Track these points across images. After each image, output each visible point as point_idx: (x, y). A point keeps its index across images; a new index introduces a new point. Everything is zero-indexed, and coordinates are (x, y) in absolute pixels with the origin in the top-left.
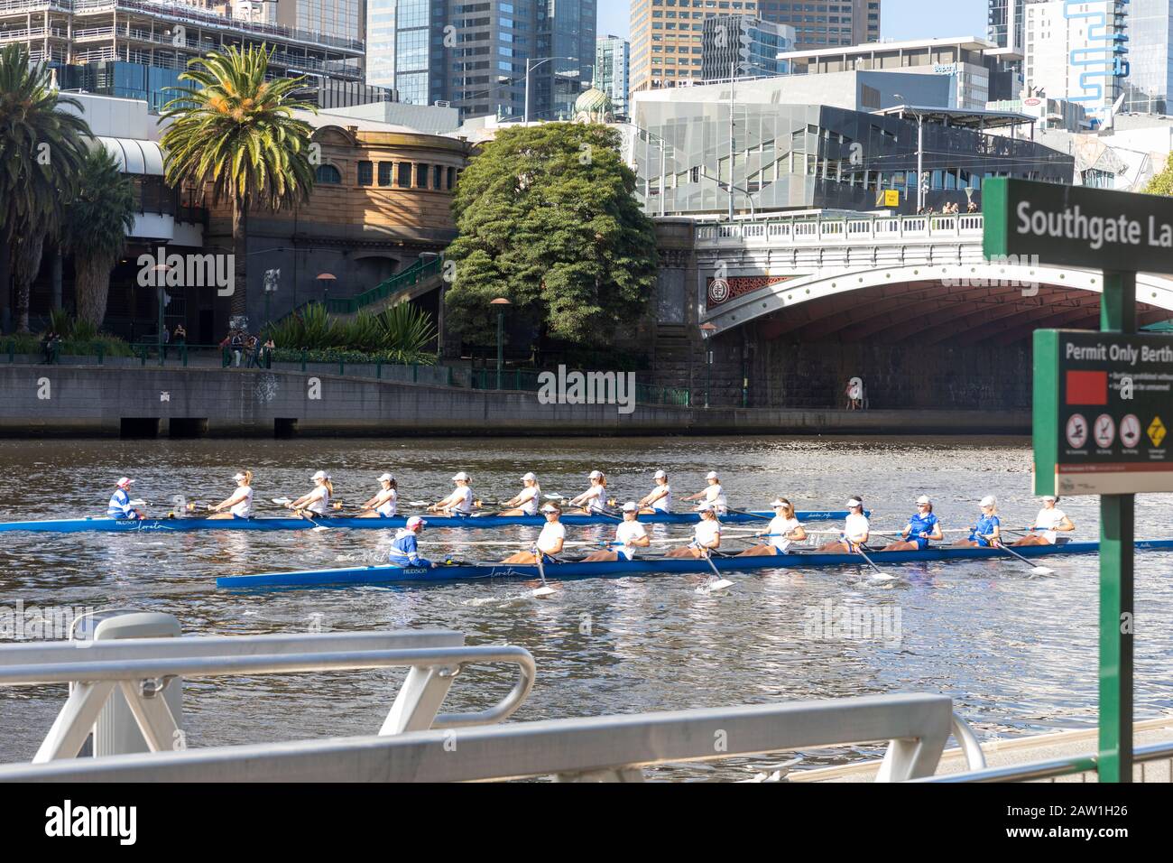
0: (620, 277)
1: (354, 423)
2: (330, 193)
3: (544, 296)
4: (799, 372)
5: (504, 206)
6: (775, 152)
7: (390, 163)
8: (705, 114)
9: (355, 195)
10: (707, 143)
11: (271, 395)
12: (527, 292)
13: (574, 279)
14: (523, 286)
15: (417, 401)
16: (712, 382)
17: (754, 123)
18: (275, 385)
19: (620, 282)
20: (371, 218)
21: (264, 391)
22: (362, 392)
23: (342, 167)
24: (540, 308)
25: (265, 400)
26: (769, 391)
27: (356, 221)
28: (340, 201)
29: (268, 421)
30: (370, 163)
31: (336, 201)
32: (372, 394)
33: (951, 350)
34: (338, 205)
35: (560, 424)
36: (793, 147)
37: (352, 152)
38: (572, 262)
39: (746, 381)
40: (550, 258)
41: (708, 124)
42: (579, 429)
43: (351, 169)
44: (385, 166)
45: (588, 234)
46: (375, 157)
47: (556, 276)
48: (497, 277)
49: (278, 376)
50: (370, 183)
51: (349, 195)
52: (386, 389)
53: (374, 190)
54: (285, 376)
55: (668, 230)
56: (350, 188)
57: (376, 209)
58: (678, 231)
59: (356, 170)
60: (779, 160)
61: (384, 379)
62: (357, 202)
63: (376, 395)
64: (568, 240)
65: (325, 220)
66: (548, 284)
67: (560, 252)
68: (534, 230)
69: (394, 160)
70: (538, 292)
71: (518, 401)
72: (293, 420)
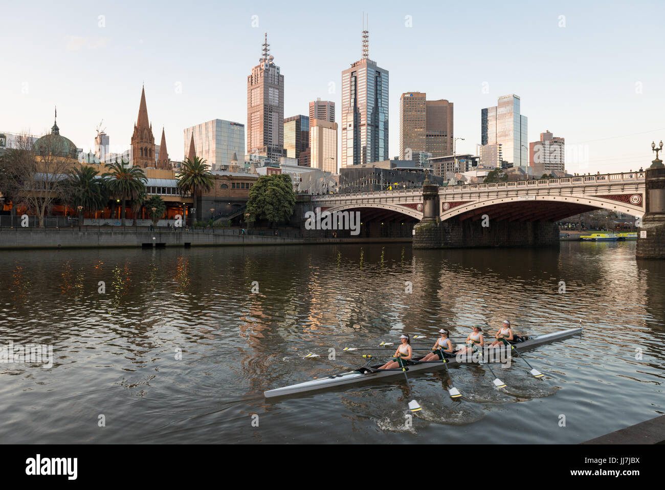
1: (206, 244)
2: (225, 190)
6: (366, 178)
8: (352, 171)
10: (353, 177)
17: (362, 173)
21: (181, 237)
22: (209, 236)
23: (228, 184)
27: (232, 196)
28: (228, 192)
29: (183, 243)
32: (211, 236)
35: (264, 243)
37: (230, 181)
44: (238, 184)
46: (236, 182)
50: (234, 187)
52: (215, 235)
53: (236, 189)
55: (305, 197)
56: (230, 189)
57: (236, 194)
58: (308, 197)
59: (231, 185)
61: (216, 233)
62: (231, 192)
63: (213, 237)
65: (223, 196)
69: (240, 183)
71: (252, 238)
72: (190, 243)
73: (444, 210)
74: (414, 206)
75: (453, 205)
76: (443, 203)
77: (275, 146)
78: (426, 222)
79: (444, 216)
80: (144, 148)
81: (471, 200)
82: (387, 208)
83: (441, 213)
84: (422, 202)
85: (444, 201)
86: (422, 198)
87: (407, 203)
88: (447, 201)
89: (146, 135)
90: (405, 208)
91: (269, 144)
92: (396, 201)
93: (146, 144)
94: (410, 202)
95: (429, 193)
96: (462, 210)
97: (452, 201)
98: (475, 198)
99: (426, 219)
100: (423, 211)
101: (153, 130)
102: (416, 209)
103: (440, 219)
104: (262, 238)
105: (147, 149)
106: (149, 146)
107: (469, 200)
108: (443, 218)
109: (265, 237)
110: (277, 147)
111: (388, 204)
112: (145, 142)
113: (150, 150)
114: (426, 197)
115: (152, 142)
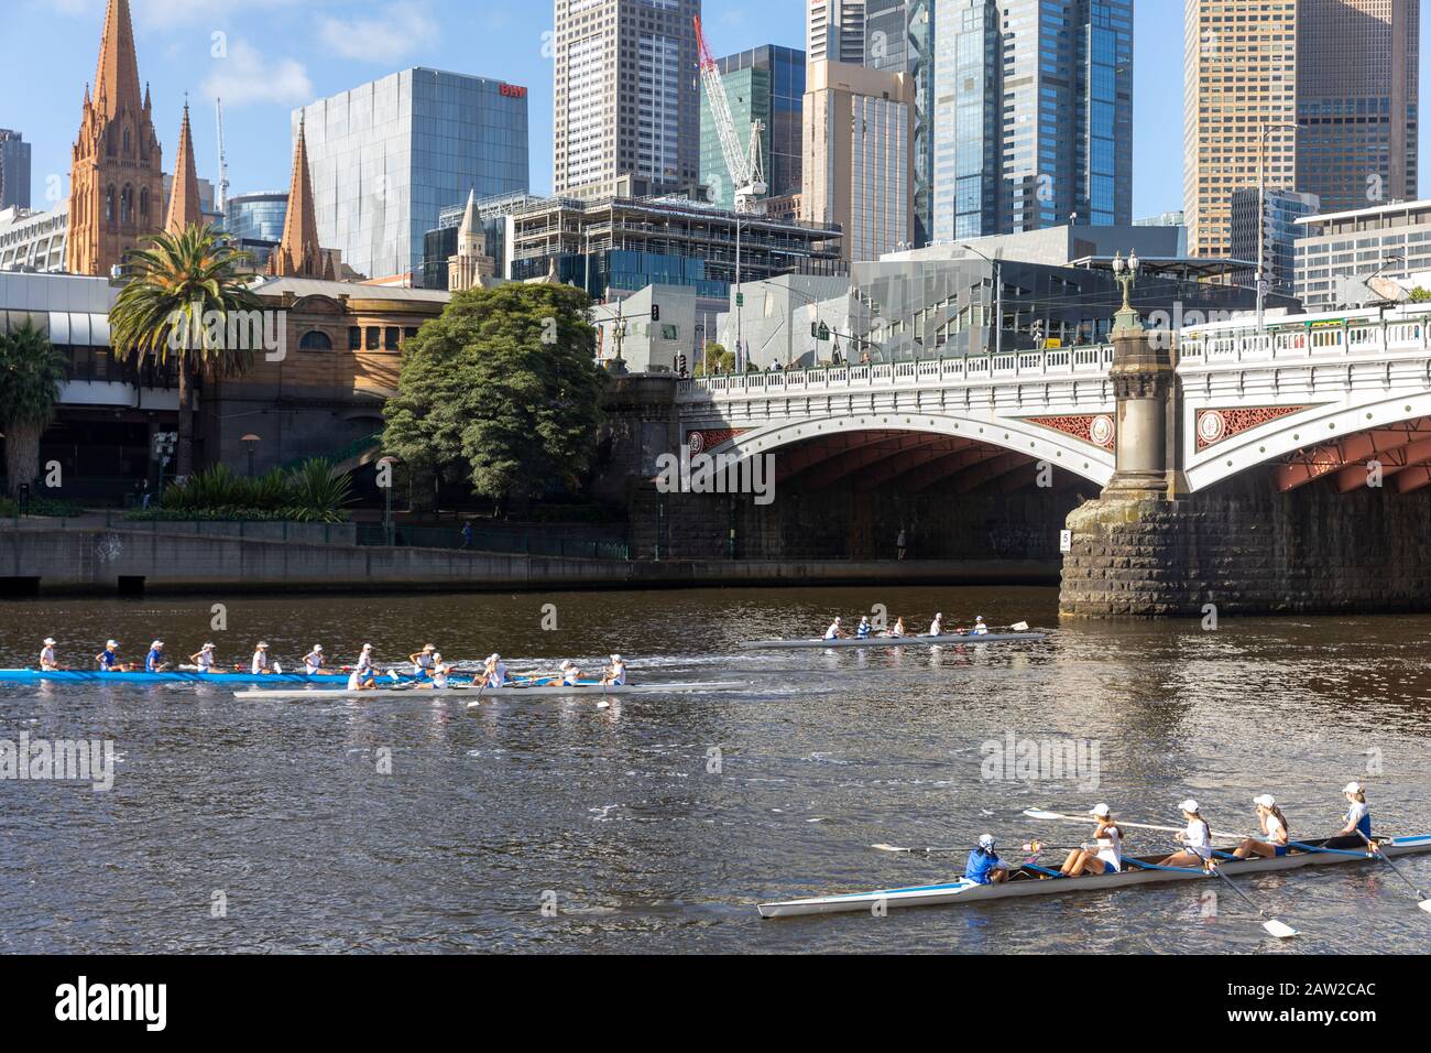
0: (545, 429)
1: (210, 580)
2: (319, 358)
3: (463, 453)
4: (801, 523)
5: (428, 366)
6: (958, 304)
7: (378, 328)
8: (903, 273)
9: (346, 359)
10: (904, 298)
11: (114, 554)
12: (450, 450)
13: (489, 434)
14: (444, 443)
15: (286, 558)
16: (693, 534)
17: (940, 280)
18: (119, 545)
19: (545, 433)
20: (362, 383)
21: (106, 550)
22: (221, 550)
23: (332, 333)
24: (463, 465)
25: (107, 559)
26: (764, 542)
27: (347, 383)
28: (331, 365)
29: (112, 577)
30: (359, 328)
31: (326, 365)
32: (232, 553)
33: (990, 498)
34: (327, 369)
35: (456, 579)
36: (973, 300)
37: (342, 319)
38: (489, 419)
39: (733, 532)
40: (467, 414)
41: (905, 282)
42: (479, 583)
43: (341, 335)
44: (373, 331)
45: (505, 391)
46: (363, 323)
47: (473, 432)
48: (418, 436)
49: (122, 537)
50: (358, 346)
51: (339, 359)
52: (246, 547)
53: (362, 354)
54: (131, 535)
55: (650, 384)
56: (340, 353)
57: (365, 373)
58: (659, 385)
59: (346, 335)
60: (961, 313)
61: (250, 536)
62: (346, 365)
63: (238, 553)
64: (483, 397)
65: (313, 383)
66: (465, 442)
67: (476, 408)
68: (450, 389)
69: (381, 325)
70: (460, 449)
71: (407, 557)
72: (143, 578)
73: (1201, 445)
74: (1077, 426)
75: (1238, 420)
76: (1199, 413)
77: (662, 176)
78: (1121, 497)
79: (1203, 470)
80: (120, 188)
81: (1315, 398)
82: (969, 431)
83: (1190, 458)
84: (1111, 407)
85: (1201, 404)
86: (1110, 386)
87: (1050, 411)
88: (1214, 403)
89: (127, 135)
90: (1044, 432)
91: (641, 167)
92: (1007, 403)
93: (130, 172)
94: (1062, 407)
95: (1137, 367)
96: (1275, 441)
97: (1233, 401)
98: (1330, 391)
99: (1123, 483)
100: (1113, 446)
101: (155, 117)
102: (1087, 437)
103: (1181, 481)
104: (450, 556)
105: (131, 191)
106: (139, 182)
107: (1304, 399)
108: (1198, 480)
109: (461, 556)
110: (674, 178)
111: (972, 414)
112: (124, 164)
113: (145, 196)
114: (1124, 386)
115: (153, 163)
